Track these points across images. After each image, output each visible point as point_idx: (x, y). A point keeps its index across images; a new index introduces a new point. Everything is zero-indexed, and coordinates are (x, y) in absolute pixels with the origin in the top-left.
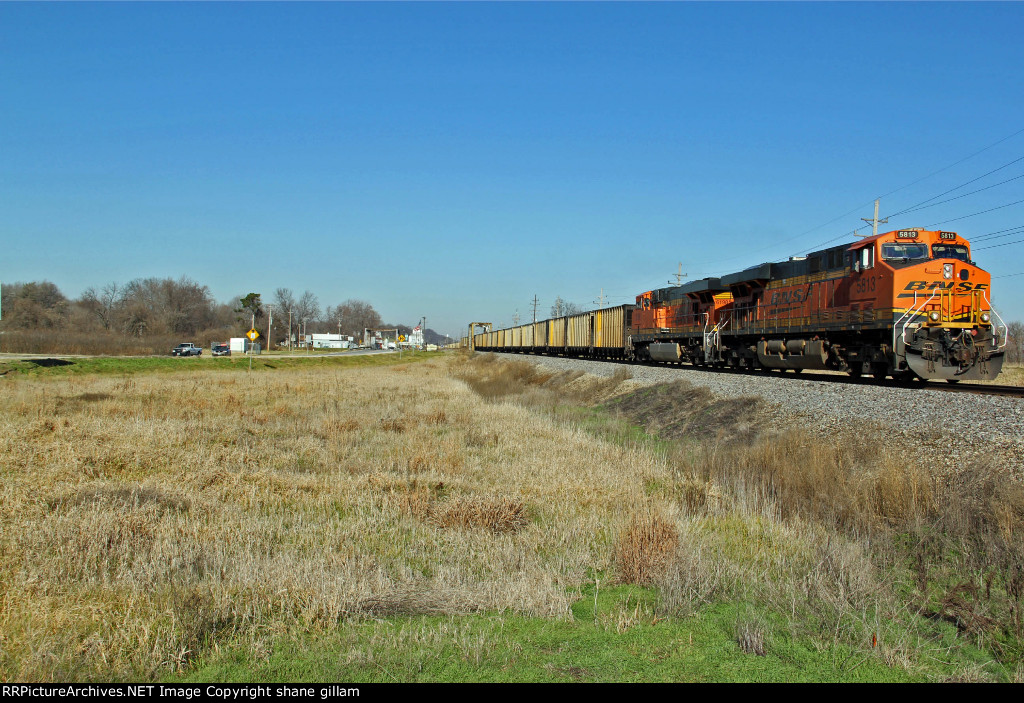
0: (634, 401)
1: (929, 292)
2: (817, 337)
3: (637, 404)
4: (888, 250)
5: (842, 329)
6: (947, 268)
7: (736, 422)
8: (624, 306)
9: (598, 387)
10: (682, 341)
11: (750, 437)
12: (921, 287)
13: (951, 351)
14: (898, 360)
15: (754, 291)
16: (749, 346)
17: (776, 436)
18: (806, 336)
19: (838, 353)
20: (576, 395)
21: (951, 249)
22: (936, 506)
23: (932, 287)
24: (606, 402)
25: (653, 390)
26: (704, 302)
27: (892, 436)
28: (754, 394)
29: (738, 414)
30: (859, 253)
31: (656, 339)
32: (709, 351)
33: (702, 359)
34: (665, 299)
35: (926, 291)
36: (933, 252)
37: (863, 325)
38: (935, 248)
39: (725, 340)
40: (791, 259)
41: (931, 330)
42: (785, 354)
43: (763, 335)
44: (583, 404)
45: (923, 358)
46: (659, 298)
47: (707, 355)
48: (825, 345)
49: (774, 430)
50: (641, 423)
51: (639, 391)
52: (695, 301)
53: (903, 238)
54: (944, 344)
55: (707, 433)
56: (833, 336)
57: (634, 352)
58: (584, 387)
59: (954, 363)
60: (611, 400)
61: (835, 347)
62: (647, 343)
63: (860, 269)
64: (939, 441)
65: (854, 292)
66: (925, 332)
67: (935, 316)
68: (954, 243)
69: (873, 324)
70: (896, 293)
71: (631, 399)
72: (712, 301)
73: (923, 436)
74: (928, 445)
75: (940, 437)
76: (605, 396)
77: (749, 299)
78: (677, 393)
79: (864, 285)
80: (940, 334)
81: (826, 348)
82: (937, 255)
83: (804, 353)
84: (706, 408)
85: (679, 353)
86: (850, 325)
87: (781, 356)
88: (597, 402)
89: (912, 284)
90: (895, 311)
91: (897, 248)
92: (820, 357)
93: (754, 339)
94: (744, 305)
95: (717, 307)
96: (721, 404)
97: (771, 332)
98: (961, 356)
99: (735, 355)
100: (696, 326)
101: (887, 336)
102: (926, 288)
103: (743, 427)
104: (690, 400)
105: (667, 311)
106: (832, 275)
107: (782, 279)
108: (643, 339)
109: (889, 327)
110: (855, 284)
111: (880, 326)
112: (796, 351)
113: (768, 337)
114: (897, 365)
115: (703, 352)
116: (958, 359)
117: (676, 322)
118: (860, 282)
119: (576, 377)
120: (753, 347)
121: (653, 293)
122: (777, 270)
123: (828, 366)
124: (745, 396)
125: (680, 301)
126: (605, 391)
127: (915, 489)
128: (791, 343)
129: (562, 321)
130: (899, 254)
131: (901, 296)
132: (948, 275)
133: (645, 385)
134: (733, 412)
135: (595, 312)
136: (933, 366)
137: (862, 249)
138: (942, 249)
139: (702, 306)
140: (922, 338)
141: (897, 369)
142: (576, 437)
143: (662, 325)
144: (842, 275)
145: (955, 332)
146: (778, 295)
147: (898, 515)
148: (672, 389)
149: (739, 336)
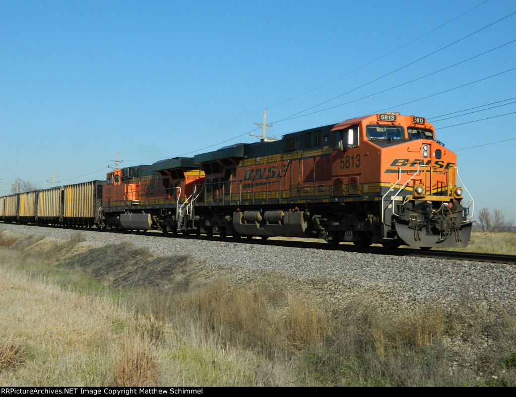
0: (89, 259)
1: (412, 168)
2: (297, 208)
3: (91, 262)
4: (371, 131)
5: (324, 201)
6: (425, 148)
7: (173, 274)
8: (94, 182)
9: (58, 249)
10: (153, 212)
11: (185, 285)
12: (404, 164)
13: (433, 222)
14: (386, 229)
15: (226, 168)
16: (224, 216)
17: (205, 284)
18: (285, 208)
19: (319, 223)
20: (40, 255)
21: (421, 132)
22: (330, 334)
23: (413, 164)
24: (65, 260)
25: (104, 250)
26: (174, 177)
27: (291, 283)
28: (183, 253)
29: (173, 268)
30: (343, 133)
31: (127, 210)
32: (181, 220)
33: (174, 227)
34: (134, 176)
35: (408, 167)
36: (409, 134)
37: (346, 197)
38: (410, 131)
39: (197, 210)
40: (262, 140)
41: (417, 202)
42: (263, 223)
43: (239, 206)
44: (46, 262)
45: (409, 228)
46: (129, 175)
47: (179, 224)
48: (305, 216)
49: (203, 280)
50: (96, 276)
51: (92, 251)
52: (165, 177)
53: (384, 121)
54: (426, 215)
55: (151, 283)
56: (313, 207)
57: (104, 221)
58: (46, 248)
59: (436, 232)
60: (71, 258)
61: (317, 217)
62: (119, 213)
63: (344, 148)
64: (326, 286)
65: (337, 168)
66: (411, 204)
67: (420, 190)
68: (423, 127)
69: (358, 196)
70: (383, 169)
71: (86, 257)
72: (184, 177)
73: (313, 283)
74: (318, 288)
75: (326, 283)
76: (64, 256)
77: (220, 175)
78: (123, 252)
79: (348, 162)
80: (424, 205)
81: (306, 218)
82: (413, 137)
83: (282, 222)
84: (148, 263)
85: (150, 222)
86: (334, 197)
87: (258, 225)
88: (57, 260)
89: (396, 161)
90: (382, 185)
91: (378, 129)
92: (300, 226)
93: (230, 210)
94: (216, 180)
95: (188, 182)
96: (159, 260)
97: (247, 204)
98: (442, 226)
99: (208, 224)
100: (168, 198)
101: (375, 207)
102: (409, 165)
103: (179, 278)
104: (134, 257)
105: (137, 186)
106: (309, 154)
107: (256, 157)
108: (114, 210)
109: (376, 199)
110: (338, 161)
111: (366, 198)
112: (274, 221)
113: (243, 208)
114: (385, 234)
115: (176, 222)
116: (440, 229)
117: (146, 195)
118: (344, 160)
119: (38, 241)
120: (228, 217)
121: (123, 171)
122: (250, 150)
123: (308, 234)
124: (178, 255)
125: (149, 178)
126: (63, 251)
127: (315, 321)
128: (269, 214)
129: (33, 195)
130: (381, 134)
131: (388, 171)
132: (425, 154)
133: (97, 247)
134: (169, 267)
135: (66, 187)
136: (418, 234)
137: (346, 130)
138: (415, 132)
139: (173, 182)
140: (408, 209)
141: (385, 238)
142: (48, 289)
143: (132, 197)
144: (320, 153)
145: (437, 204)
146: (252, 171)
147: (304, 341)
148: (119, 249)
149: (213, 207)
